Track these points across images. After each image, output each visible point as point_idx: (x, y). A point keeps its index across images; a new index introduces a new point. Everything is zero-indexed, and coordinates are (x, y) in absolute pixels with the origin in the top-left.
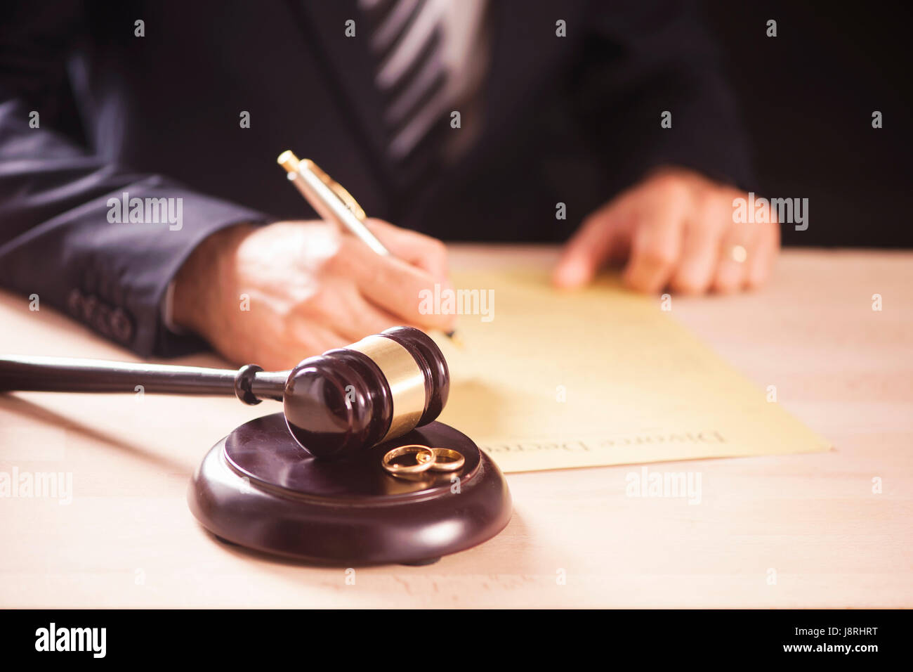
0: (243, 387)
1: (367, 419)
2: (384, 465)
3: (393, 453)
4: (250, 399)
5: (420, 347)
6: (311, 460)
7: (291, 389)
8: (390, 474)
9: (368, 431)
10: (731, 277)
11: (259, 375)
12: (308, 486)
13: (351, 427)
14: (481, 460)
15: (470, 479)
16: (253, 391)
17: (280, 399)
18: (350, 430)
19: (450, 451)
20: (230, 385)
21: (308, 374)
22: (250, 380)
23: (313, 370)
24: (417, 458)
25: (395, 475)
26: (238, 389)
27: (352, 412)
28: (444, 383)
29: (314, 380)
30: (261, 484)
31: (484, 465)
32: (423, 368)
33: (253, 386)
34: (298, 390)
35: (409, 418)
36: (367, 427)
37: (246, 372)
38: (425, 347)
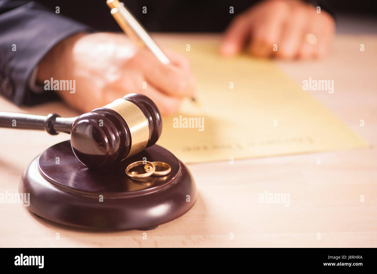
0: (49, 126)
1: (117, 147)
2: (126, 173)
3: (131, 165)
4: (53, 132)
5: (145, 105)
6: (86, 169)
7: (75, 129)
8: (130, 178)
9: (118, 153)
10: (307, 51)
11: (58, 119)
12: (85, 186)
13: (108, 152)
14: (180, 167)
15: (174, 180)
16: (55, 128)
17: (69, 133)
18: (108, 154)
19: (163, 163)
20: (42, 124)
21: (84, 123)
22: (53, 122)
23: (87, 121)
24: (145, 168)
25: (133, 179)
26: (46, 127)
27: (108, 144)
28: (159, 124)
29: (87, 126)
30: (59, 185)
31: (182, 171)
32: (148, 117)
33: (55, 126)
34: (78, 131)
35: (141, 145)
36: (117, 151)
37: (51, 118)
38: (149, 105)
